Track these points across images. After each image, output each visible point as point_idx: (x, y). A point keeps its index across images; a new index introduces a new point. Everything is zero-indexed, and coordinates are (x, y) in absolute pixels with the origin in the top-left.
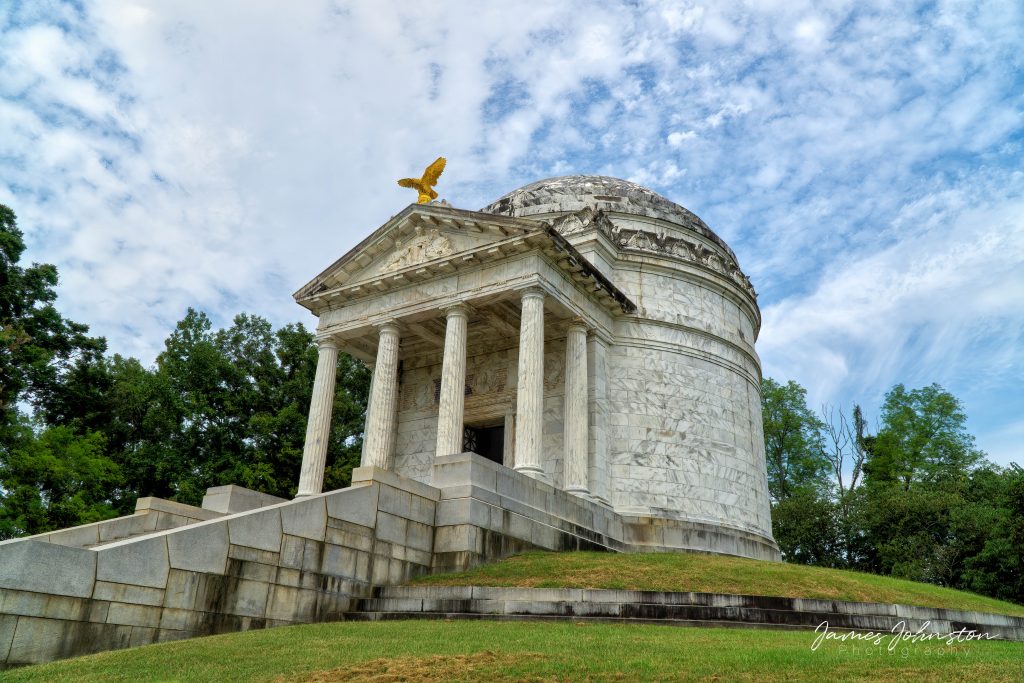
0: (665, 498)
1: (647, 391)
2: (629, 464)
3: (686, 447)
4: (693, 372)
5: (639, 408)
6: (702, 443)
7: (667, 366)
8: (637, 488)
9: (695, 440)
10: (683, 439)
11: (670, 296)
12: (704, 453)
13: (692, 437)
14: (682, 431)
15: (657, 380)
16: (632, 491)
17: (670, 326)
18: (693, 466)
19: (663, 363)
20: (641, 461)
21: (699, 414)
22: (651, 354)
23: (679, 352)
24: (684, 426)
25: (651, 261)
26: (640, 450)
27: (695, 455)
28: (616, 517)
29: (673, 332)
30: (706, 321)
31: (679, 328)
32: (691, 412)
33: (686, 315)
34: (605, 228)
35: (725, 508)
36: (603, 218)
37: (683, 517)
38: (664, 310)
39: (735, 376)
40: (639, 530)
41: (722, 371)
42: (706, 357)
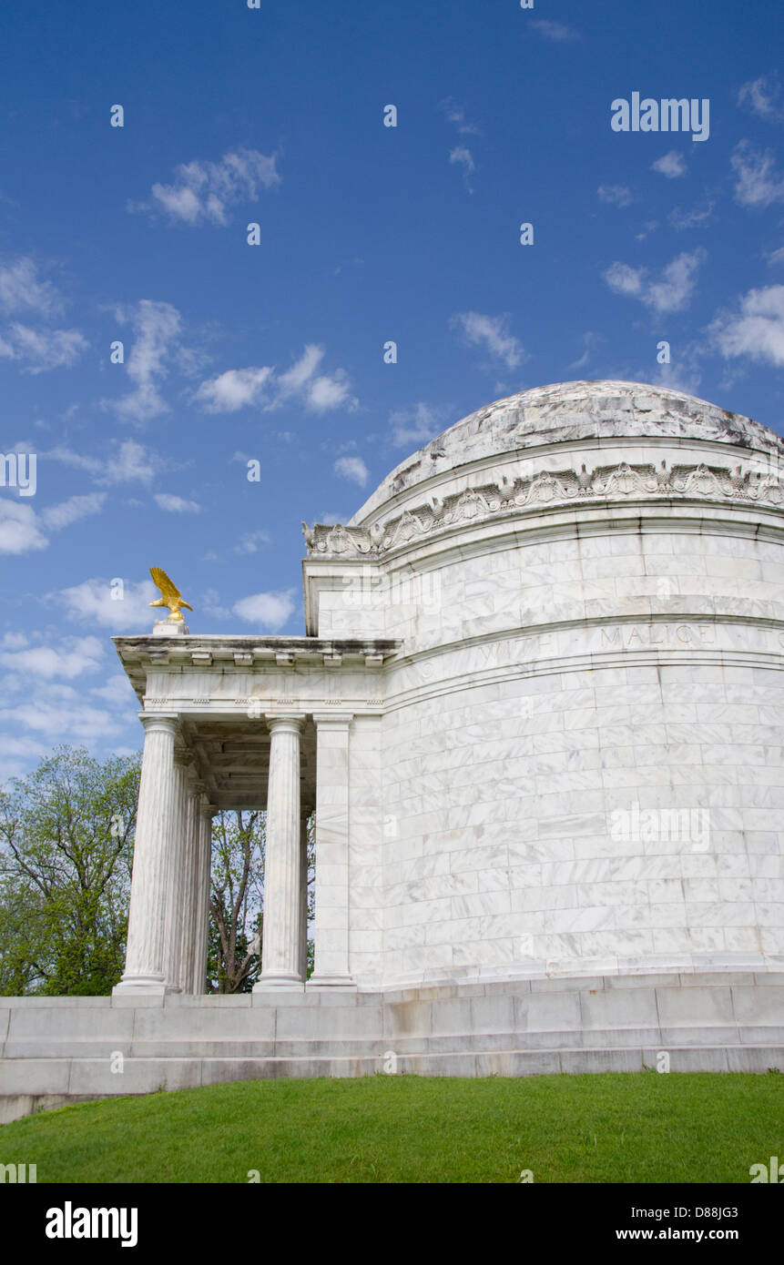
0: (449, 949)
1: (424, 773)
2: (401, 904)
3: (484, 849)
4: (497, 710)
5: (413, 806)
6: (516, 832)
7: (452, 718)
8: (411, 940)
9: (503, 831)
10: (479, 837)
11: (460, 595)
12: (521, 849)
13: (496, 828)
14: (478, 823)
15: (437, 748)
16: (406, 946)
17: (455, 646)
18: (497, 880)
19: (446, 716)
20: (416, 893)
21: (510, 781)
22: (429, 708)
23: (472, 686)
24: (481, 814)
25: (421, 554)
26: (414, 876)
27: (502, 859)
28: (362, 998)
29: (462, 654)
30: (528, 605)
31: (469, 642)
32: (494, 782)
33: (485, 613)
34: (341, 544)
35: (570, 939)
36: (329, 535)
37: (473, 977)
38: (445, 624)
39: (609, 676)
40: (401, 1010)
41: (570, 681)
42: (528, 672)
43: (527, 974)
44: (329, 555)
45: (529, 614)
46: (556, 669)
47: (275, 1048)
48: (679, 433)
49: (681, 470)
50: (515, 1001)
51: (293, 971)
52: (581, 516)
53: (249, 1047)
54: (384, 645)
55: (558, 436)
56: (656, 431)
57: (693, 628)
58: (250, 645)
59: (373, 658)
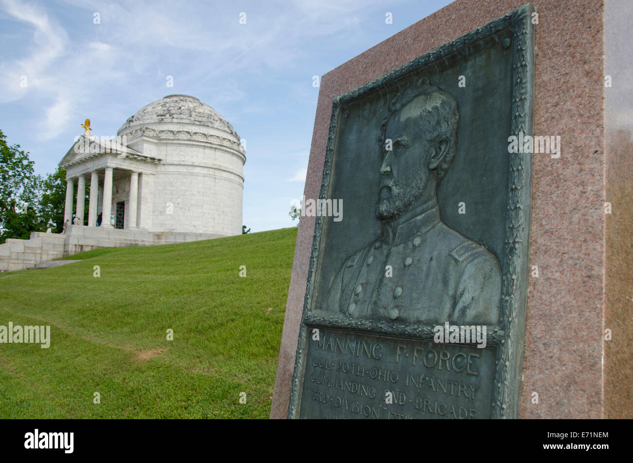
0: (170, 225)
1: (166, 189)
3: (179, 207)
4: (185, 180)
6: (186, 205)
8: (160, 223)
9: (184, 205)
10: (178, 205)
11: (178, 153)
12: (187, 209)
13: (182, 204)
15: (170, 185)
17: (176, 165)
19: (173, 179)
20: (162, 214)
21: (186, 195)
22: (168, 176)
23: (180, 174)
24: (179, 200)
25: (170, 142)
26: (162, 210)
27: (183, 210)
28: (150, 233)
29: (178, 167)
30: (193, 160)
31: (180, 165)
32: (182, 195)
33: (184, 160)
34: (150, 133)
35: (195, 226)
36: (148, 130)
37: (175, 231)
38: (174, 159)
39: (206, 179)
40: (159, 236)
41: (200, 178)
42: (192, 174)
43: (187, 231)
44: (148, 135)
45: (194, 163)
46: (197, 175)
47: (135, 241)
48: (223, 129)
49: (224, 139)
50: (185, 236)
51: (135, 226)
52: (206, 145)
53: (131, 240)
54: (159, 160)
55: (202, 123)
56: (219, 128)
57: (221, 172)
58: (133, 155)
59: (157, 162)
